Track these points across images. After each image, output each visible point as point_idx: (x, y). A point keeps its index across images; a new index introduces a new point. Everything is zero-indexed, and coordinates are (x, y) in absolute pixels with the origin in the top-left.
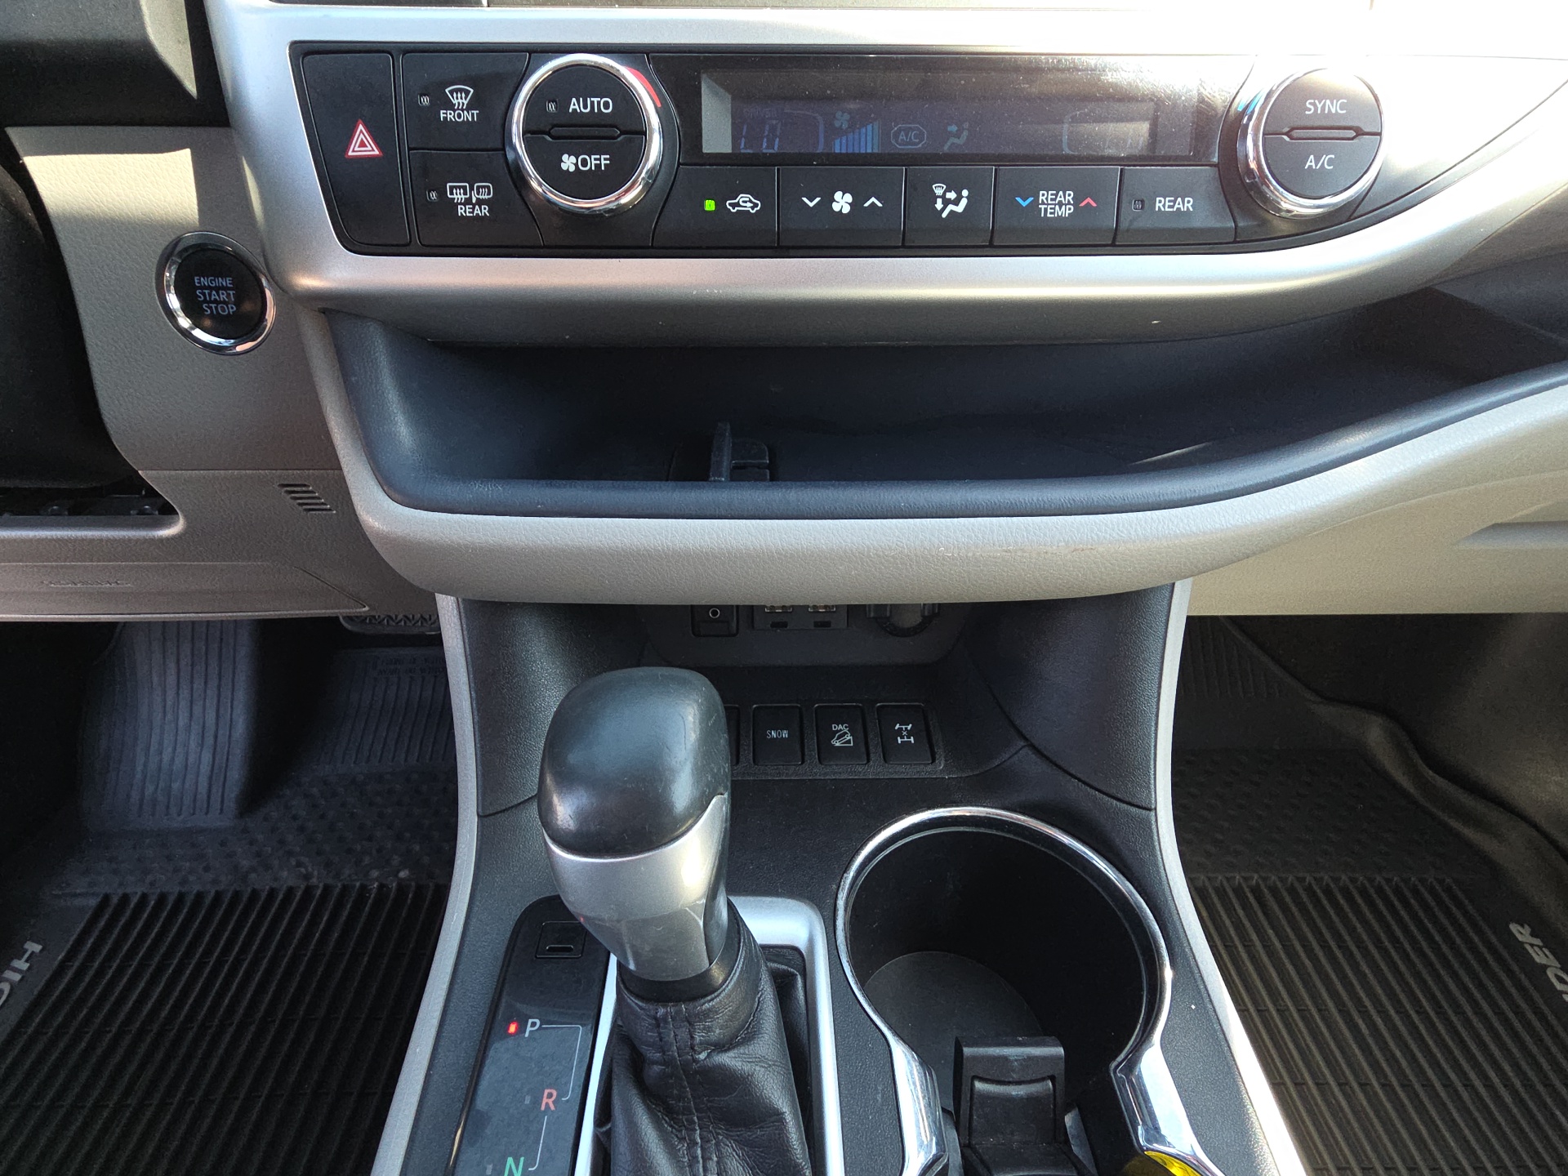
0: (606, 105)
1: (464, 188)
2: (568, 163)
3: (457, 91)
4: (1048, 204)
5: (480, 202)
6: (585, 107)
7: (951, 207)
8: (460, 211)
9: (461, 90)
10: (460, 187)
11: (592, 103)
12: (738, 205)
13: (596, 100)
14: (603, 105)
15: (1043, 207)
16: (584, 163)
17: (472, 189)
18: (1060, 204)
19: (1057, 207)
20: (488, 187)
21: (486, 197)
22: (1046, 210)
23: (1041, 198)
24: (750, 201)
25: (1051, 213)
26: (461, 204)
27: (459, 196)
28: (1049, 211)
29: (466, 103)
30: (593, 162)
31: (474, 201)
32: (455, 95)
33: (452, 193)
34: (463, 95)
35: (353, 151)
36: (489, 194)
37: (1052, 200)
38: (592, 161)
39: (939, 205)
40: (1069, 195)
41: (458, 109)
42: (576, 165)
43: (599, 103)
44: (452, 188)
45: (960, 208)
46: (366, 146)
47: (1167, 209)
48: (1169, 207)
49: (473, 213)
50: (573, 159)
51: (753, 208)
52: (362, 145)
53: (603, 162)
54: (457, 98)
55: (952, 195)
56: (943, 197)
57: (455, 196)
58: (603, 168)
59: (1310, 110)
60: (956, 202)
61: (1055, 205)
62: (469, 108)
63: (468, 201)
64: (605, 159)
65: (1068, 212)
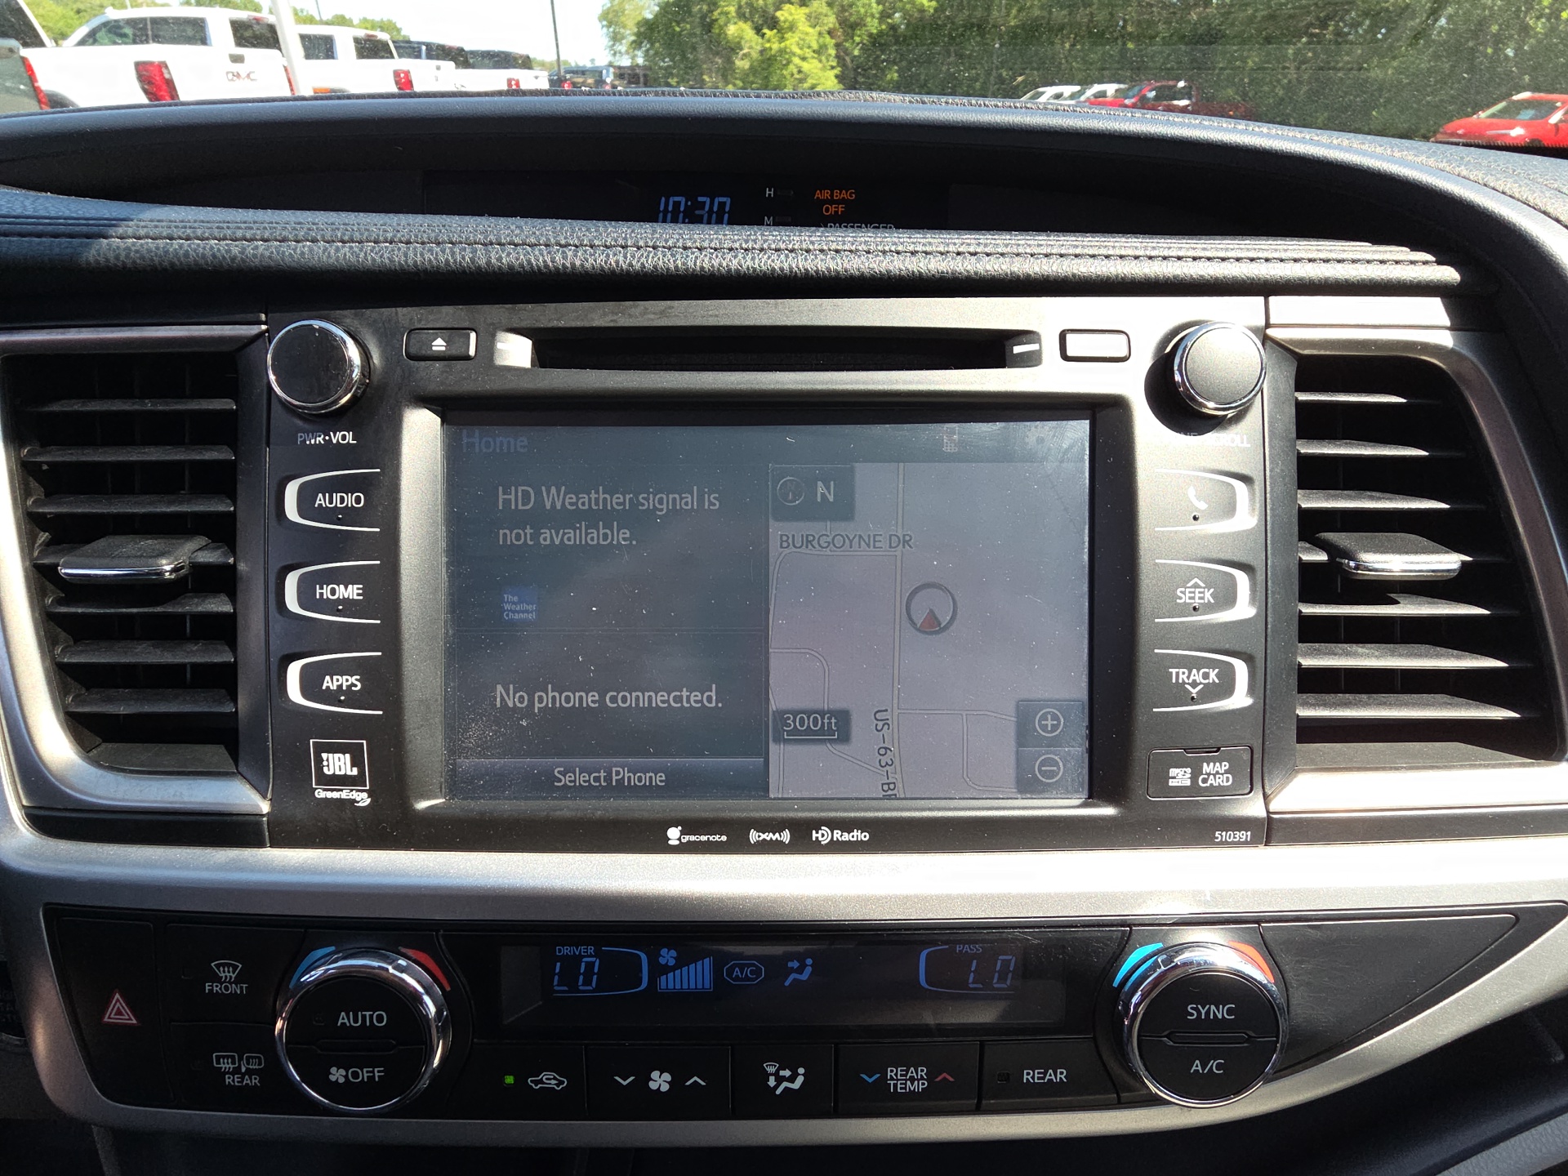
0: (380, 1018)
1: (233, 1058)
2: (337, 1075)
3: (224, 965)
4: (898, 1080)
5: (250, 1072)
6: (356, 1021)
7: (785, 1084)
8: (228, 1080)
9: (229, 965)
10: (228, 1057)
11: (364, 1017)
12: (541, 1081)
13: (368, 1013)
14: (377, 1018)
15: (892, 1082)
16: (355, 1075)
17: (241, 1059)
18: (912, 1080)
19: (909, 1082)
20: (259, 1058)
21: (257, 1067)
22: (895, 1086)
23: (889, 1074)
24: (555, 1078)
25: (901, 1088)
26: (228, 1073)
27: (226, 1065)
28: (899, 1086)
29: (234, 976)
30: (366, 1075)
31: (243, 1070)
32: (221, 969)
33: (218, 1063)
34: (231, 969)
35: (109, 1018)
36: (260, 1064)
37: (901, 1075)
38: (364, 1074)
39: (772, 1082)
40: (922, 1071)
41: (225, 982)
42: (346, 1077)
43: (371, 1016)
44: (218, 1058)
45: (797, 1085)
46: (123, 1015)
47: (1036, 1081)
48: (1039, 1078)
49: (242, 1082)
50: (342, 1072)
51: (558, 1085)
52: (119, 1012)
53: (377, 1074)
54: (224, 972)
55: (787, 1073)
56: (776, 1074)
57: (222, 1065)
58: (377, 1079)
59: (1192, 1015)
60: (792, 1079)
61: (906, 1080)
62: (237, 982)
63: (237, 1071)
64: (379, 1072)
65: (921, 1087)
